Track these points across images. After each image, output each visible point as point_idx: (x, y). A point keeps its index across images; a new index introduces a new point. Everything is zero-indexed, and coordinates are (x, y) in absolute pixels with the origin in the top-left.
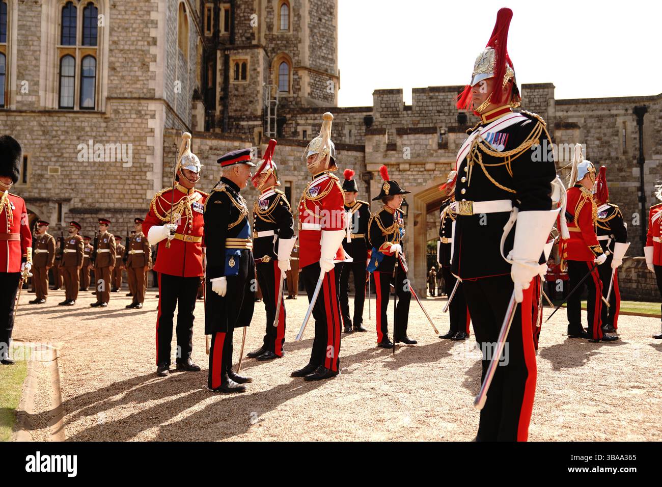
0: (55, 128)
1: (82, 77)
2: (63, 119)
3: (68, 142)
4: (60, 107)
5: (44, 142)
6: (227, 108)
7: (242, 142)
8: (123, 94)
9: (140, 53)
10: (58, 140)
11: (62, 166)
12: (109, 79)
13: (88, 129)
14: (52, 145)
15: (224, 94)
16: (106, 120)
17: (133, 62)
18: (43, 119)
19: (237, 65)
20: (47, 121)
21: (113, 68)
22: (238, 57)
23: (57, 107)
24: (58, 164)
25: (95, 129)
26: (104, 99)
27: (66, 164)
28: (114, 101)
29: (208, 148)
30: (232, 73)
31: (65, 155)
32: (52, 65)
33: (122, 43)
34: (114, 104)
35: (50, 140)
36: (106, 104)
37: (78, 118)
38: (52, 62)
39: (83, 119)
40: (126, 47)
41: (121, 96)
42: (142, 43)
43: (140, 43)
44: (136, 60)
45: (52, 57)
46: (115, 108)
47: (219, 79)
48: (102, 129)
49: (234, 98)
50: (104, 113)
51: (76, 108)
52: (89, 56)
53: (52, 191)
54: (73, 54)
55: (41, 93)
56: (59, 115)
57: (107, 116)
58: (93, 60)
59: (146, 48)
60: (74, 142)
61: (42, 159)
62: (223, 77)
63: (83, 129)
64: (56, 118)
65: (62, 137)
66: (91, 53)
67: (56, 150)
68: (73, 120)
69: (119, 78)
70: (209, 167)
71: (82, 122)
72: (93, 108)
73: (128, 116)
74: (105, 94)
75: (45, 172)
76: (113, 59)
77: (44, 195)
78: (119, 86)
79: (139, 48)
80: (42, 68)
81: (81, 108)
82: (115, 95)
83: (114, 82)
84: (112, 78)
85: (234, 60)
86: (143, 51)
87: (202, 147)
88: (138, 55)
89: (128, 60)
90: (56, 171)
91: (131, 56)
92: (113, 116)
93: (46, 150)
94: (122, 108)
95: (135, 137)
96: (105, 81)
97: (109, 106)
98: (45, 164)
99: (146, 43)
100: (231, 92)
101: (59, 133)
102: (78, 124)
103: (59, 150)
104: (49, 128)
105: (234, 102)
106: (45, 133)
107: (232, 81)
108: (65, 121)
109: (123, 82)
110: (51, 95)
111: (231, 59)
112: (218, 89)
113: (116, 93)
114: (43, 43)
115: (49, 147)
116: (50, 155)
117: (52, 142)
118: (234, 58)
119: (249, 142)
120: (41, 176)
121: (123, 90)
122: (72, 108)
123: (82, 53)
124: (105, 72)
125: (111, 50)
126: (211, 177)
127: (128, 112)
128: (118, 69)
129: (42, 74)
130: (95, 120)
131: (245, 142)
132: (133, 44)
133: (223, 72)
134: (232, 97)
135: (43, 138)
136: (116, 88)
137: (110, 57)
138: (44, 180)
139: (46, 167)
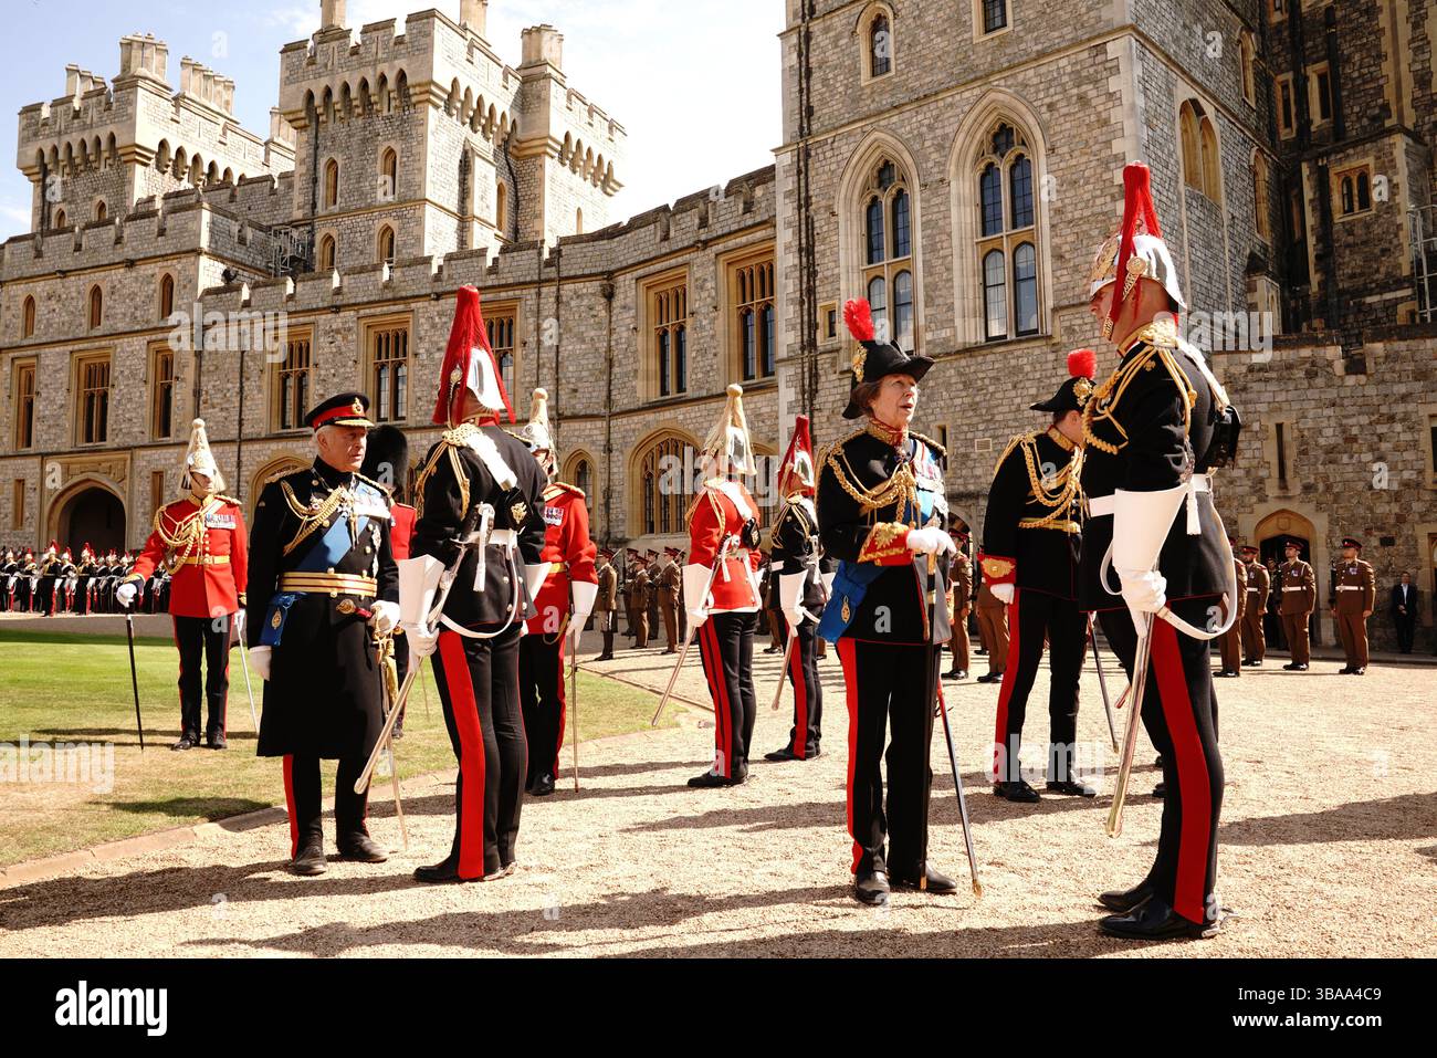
0: (981, 375)
1: (1016, 280)
2: (990, 358)
3: (998, 395)
4: (988, 339)
5: (966, 400)
6: (1334, 275)
7: (1318, 346)
8: (1079, 296)
9: (1101, 218)
10: (985, 395)
11: (994, 437)
12: (1053, 277)
13: (1027, 368)
14: (977, 403)
15: (1324, 247)
16: (1054, 349)
17: (1091, 237)
18: (963, 362)
19: (1348, 181)
20: (968, 366)
21: (1058, 257)
22: (1347, 166)
23: (983, 340)
24: (987, 434)
25: (1038, 366)
26: (1049, 312)
27: (1000, 432)
28: (1064, 312)
29: (1244, 369)
30: (1337, 200)
31: (998, 418)
32: (971, 274)
33: (1069, 208)
34: (1067, 318)
35: (975, 395)
36: (1053, 321)
37: (1012, 352)
38: (970, 268)
39: (1019, 353)
40: (1077, 214)
41: (1076, 302)
42: (1102, 200)
43: (1098, 202)
44: (1095, 233)
45: (970, 260)
46: (1068, 324)
47: (1310, 220)
48: (1050, 365)
49: (1347, 252)
50: (1050, 337)
51: (1012, 336)
52: (1024, 243)
53: (983, 480)
54: (999, 247)
55: (958, 322)
56: (984, 352)
57: (1055, 341)
58: (1030, 248)
59: (1109, 207)
60: (1008, 394)
61: (966, 428)
62: (1318, 214)
63: (1020, 369)
64: (980, 359)
65: (991, 389)
66: (1026, 238)
67: (984, 411)
68: (1005, 358)
69: (1070, 271)
70: (1251, 407)
71: (1018, 357)
72: (1036, 331)
73: (1089, 335)
74: (1050, 303)
75: (970, 450)
76: (1057, 241)
77: (972, 488)
78: (1072, 285)
79: (1097, 210)
80: (957, 282)
81: (1018, 334)
82: (1066, 302)
83: (1063, 279)
84: (1058, 273)
85: (1338, 174)
86: (1104, 214)
87: (1233, 370)
88: (1097, 222)
89: (1081, 236)
90: (986, 445)
91: (1085, 227)
92: (1065, 339)
93: (971, 413)
94: (1080, 322)
95: (1103, 370)
96: (1048, 281)
97: (1057, 323)
98: (970, 436)
99: (1108, 199)
100: (1338, 241)
101: (987, 381)
102: (1013, 362)
103: (988, 409)
104: (972, 377)
105: (1347, 259)
106: (967, 385)
107: (1338, 218)
108: (993, 360)
109: (1077, 277)
110: (972, 320)
111: (1332, 173)
112: (1311, 240)
113: (1067, 298)
114: (955, 241)
115: (974, 407)
116: (975, 420)
117: (978, 399)
118: (1339, 169)
119: (1333, 344)
120: (966, 456)
121: (1077, 291)
122: (1005, 336)
123: (1013, 242)
124: (1047, 265)
125: (1053, 226)
126: (1256, 426)
127: (1088, 327)
128: (1067, 256)
129: (957, 292)
130: (1037, 352)
131: (1324, 346)
132: (1087, 207)
133: (1317, 203)
134: (1341, 250)
135: (964, 394)
136: (1067, 289)
137: (1052, 237)
138: (970, 463)
139: (973, 440)
